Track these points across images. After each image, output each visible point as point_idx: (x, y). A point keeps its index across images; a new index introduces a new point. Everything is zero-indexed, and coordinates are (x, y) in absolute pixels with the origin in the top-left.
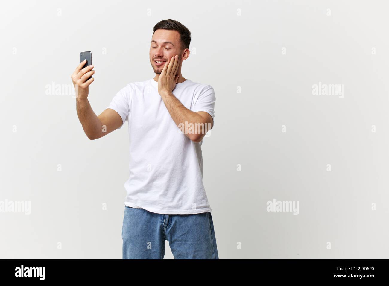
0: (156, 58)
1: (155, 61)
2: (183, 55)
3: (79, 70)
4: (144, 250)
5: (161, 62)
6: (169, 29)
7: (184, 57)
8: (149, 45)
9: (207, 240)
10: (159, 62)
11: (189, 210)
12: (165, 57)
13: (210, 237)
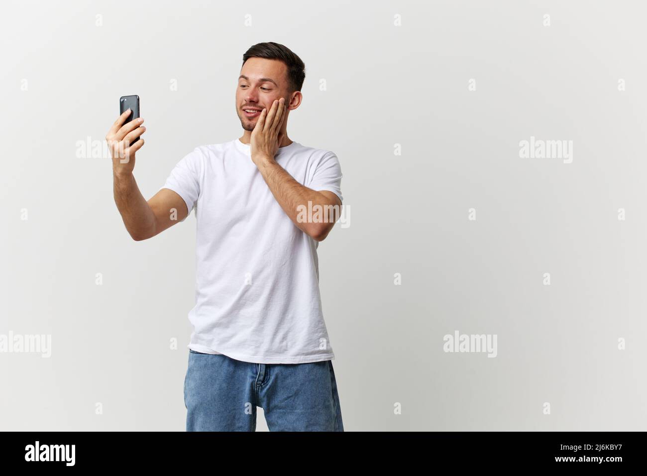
0: (246, 105)
1: (244, 110)
2: (291, 101)
3: (119, 126)
4: (225, 425)
5: (254, 111)
6: (269, 57)
7: (292, 105)
8: (235, 83)
9: (327, 407)
10: (252, 111)
11: (299, 357)
12: (261, 104)
13: (332, 402)
